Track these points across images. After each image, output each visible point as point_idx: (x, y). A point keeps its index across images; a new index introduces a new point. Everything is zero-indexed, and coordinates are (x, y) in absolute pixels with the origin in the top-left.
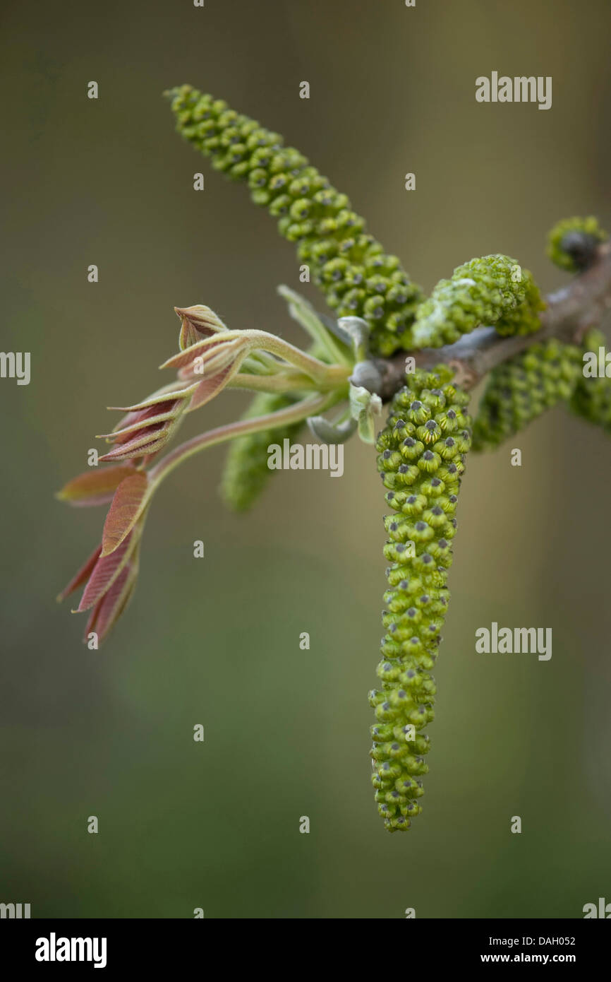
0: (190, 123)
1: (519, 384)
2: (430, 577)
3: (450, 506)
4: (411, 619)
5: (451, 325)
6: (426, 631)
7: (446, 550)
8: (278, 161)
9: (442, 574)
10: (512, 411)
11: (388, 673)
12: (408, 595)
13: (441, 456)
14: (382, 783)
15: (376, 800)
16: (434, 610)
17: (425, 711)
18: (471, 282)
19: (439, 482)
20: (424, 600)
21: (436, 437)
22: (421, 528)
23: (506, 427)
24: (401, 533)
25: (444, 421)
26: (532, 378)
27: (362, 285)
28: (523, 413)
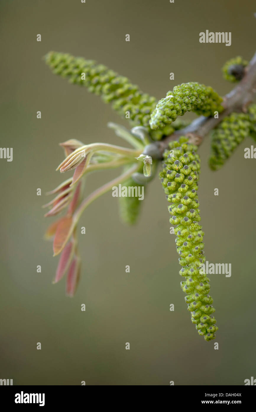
0: (56, 67)
1: (222, 136)
2: (191, 227)
3: (193, 195)
4: (186, 246)
5: (165, 116)
6: (194, 250)
7: (194, 214)
8: (93, 72)
9: (195, 224)
10: (223, 149)
11: (183, 273)
12: (183, 237)
13: (184, 174)
14: (196, 321)
15: (197, 329)
16: (196, 241)
17: (204, 285)
18: (172, 96)
19: (185, 185)
20: (190, 237)
21: (180, 167)
22: (181, 207)
23: (222, 156)
24: (173, 211)
25: (183, 160)
26: (227, 132)
27: (140, 113)
28: (227, 148)
